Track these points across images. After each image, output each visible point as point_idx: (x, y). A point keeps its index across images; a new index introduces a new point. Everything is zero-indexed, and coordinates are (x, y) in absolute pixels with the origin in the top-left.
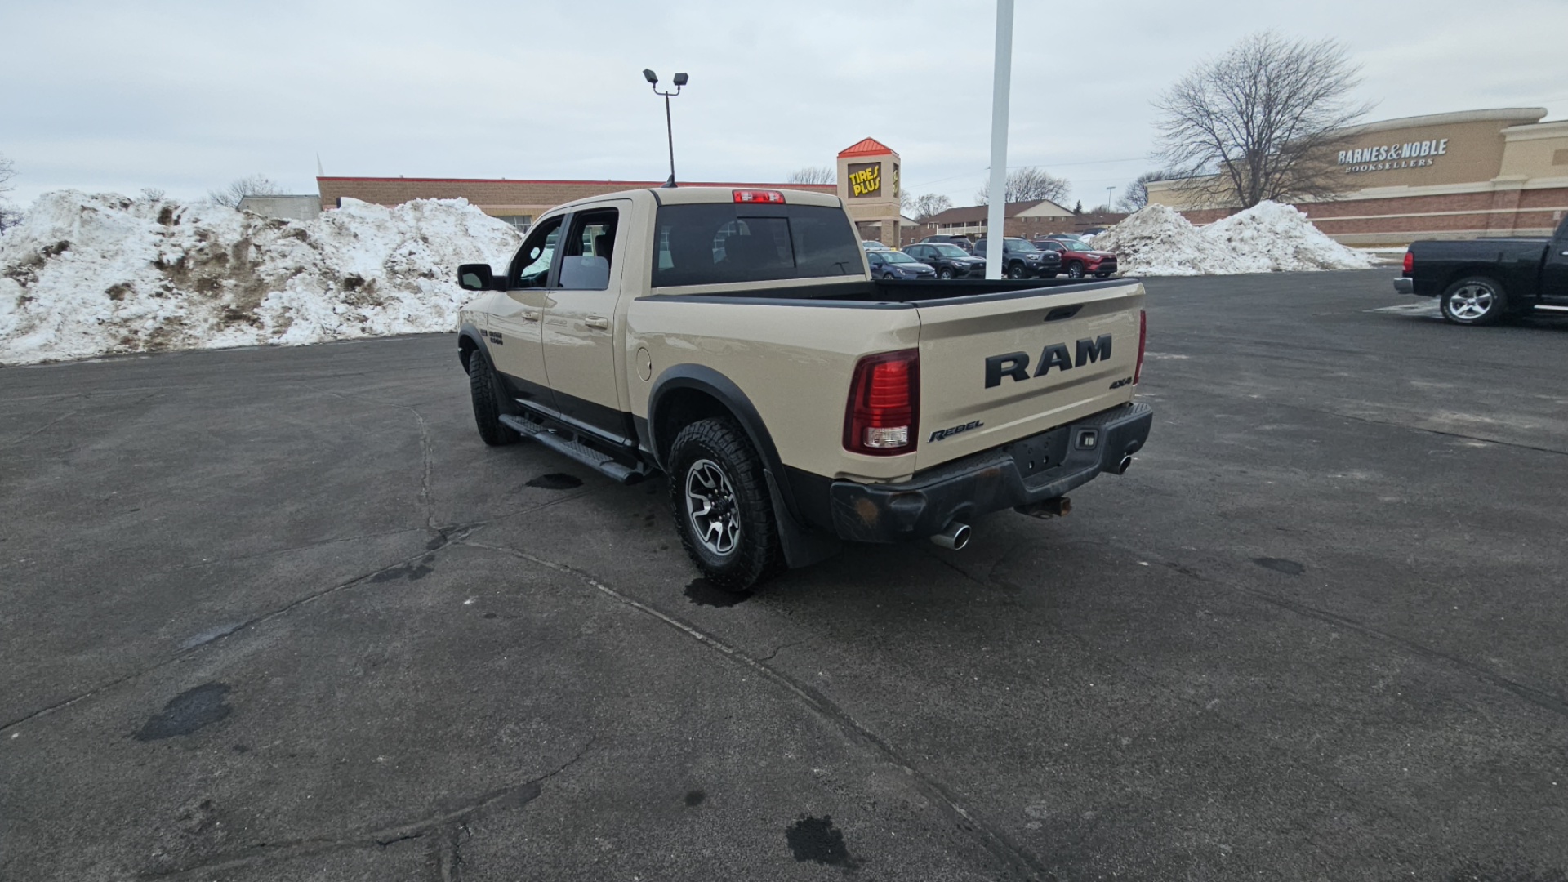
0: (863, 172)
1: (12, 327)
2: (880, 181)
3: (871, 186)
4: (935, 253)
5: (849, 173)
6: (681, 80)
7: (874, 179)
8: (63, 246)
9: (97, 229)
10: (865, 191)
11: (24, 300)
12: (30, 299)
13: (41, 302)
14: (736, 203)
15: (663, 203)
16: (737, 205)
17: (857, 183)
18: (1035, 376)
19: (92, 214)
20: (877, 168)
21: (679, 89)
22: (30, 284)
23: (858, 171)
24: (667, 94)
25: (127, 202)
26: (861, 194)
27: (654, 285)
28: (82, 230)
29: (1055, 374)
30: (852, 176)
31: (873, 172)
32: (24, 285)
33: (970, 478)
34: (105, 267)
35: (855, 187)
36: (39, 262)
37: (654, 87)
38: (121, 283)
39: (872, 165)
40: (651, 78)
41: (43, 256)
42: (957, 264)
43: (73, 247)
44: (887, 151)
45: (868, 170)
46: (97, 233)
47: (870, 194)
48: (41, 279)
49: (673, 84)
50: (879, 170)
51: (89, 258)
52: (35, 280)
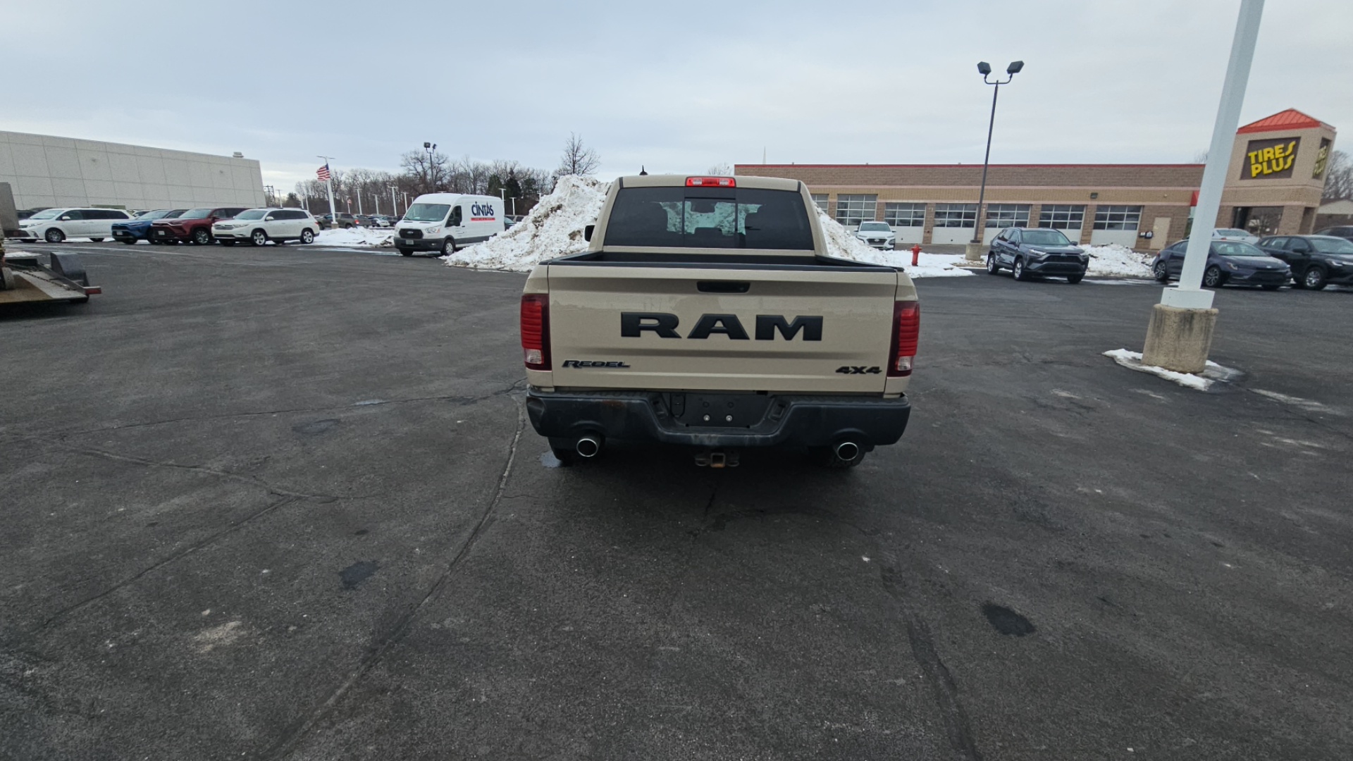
0: (1270, 149)
1: (525, 250)
2: (1293, 160)
3: (1278, 165)
4: (1306, 247)
5: (1249, 150)
6: (1015, 68)
7: (1285, 158)
8: (559, 207)
9: (576, 198)
10: (1266, 171)
11: (535, 236)
12: (537, 236)
13: (541, 238)
14: (686, 186)
15: (625, 186)
16: (687, 188)
17: (1257, 161)
18: (690, 337)
19: (576, 189)
20: (1293, 143)
21: (1011, 77)
22: (540, 228)
23: (1262, 149)
24: (997, 83)
25: (595, 182)
26: (1261, 175)
27: (605, 244)
28: (570, 198)
29: (719, 341)
30: (1252, 155)
31: (1285, 149)
32: (537, 228)
33: (590, 402)
34: (573, 220)
35: (1253, 167)
36: (547, 216)
37: (985, 78)
38: (576, 230)
39: (1286, 141)
40: (984, 69)
41: (550, 212)
42: (1334, 263)
43: (563, 208)
44: (1314, 123)
45: (1277, 147)
46: (576, 200)
47: (1275, 174)
48: (545, 225)
49: (1006, 72)
50: (1295, 148)
51: (568, 214)
52: (542, 226)
